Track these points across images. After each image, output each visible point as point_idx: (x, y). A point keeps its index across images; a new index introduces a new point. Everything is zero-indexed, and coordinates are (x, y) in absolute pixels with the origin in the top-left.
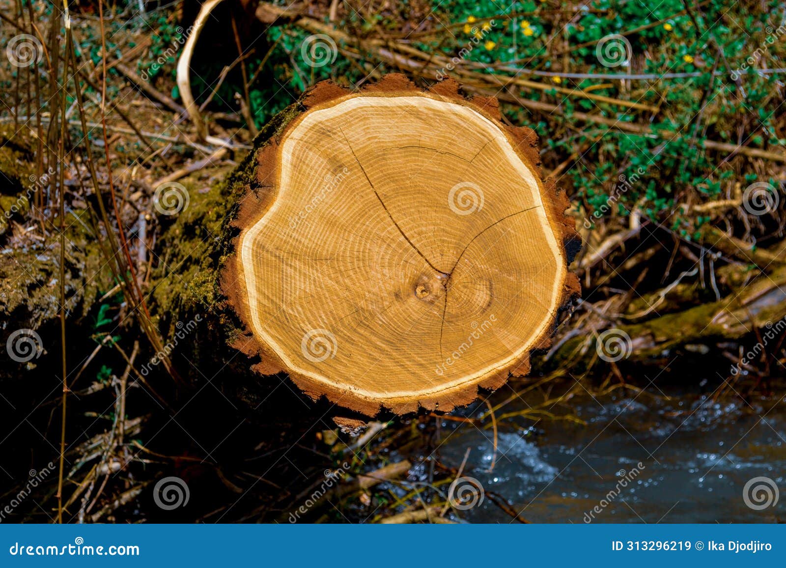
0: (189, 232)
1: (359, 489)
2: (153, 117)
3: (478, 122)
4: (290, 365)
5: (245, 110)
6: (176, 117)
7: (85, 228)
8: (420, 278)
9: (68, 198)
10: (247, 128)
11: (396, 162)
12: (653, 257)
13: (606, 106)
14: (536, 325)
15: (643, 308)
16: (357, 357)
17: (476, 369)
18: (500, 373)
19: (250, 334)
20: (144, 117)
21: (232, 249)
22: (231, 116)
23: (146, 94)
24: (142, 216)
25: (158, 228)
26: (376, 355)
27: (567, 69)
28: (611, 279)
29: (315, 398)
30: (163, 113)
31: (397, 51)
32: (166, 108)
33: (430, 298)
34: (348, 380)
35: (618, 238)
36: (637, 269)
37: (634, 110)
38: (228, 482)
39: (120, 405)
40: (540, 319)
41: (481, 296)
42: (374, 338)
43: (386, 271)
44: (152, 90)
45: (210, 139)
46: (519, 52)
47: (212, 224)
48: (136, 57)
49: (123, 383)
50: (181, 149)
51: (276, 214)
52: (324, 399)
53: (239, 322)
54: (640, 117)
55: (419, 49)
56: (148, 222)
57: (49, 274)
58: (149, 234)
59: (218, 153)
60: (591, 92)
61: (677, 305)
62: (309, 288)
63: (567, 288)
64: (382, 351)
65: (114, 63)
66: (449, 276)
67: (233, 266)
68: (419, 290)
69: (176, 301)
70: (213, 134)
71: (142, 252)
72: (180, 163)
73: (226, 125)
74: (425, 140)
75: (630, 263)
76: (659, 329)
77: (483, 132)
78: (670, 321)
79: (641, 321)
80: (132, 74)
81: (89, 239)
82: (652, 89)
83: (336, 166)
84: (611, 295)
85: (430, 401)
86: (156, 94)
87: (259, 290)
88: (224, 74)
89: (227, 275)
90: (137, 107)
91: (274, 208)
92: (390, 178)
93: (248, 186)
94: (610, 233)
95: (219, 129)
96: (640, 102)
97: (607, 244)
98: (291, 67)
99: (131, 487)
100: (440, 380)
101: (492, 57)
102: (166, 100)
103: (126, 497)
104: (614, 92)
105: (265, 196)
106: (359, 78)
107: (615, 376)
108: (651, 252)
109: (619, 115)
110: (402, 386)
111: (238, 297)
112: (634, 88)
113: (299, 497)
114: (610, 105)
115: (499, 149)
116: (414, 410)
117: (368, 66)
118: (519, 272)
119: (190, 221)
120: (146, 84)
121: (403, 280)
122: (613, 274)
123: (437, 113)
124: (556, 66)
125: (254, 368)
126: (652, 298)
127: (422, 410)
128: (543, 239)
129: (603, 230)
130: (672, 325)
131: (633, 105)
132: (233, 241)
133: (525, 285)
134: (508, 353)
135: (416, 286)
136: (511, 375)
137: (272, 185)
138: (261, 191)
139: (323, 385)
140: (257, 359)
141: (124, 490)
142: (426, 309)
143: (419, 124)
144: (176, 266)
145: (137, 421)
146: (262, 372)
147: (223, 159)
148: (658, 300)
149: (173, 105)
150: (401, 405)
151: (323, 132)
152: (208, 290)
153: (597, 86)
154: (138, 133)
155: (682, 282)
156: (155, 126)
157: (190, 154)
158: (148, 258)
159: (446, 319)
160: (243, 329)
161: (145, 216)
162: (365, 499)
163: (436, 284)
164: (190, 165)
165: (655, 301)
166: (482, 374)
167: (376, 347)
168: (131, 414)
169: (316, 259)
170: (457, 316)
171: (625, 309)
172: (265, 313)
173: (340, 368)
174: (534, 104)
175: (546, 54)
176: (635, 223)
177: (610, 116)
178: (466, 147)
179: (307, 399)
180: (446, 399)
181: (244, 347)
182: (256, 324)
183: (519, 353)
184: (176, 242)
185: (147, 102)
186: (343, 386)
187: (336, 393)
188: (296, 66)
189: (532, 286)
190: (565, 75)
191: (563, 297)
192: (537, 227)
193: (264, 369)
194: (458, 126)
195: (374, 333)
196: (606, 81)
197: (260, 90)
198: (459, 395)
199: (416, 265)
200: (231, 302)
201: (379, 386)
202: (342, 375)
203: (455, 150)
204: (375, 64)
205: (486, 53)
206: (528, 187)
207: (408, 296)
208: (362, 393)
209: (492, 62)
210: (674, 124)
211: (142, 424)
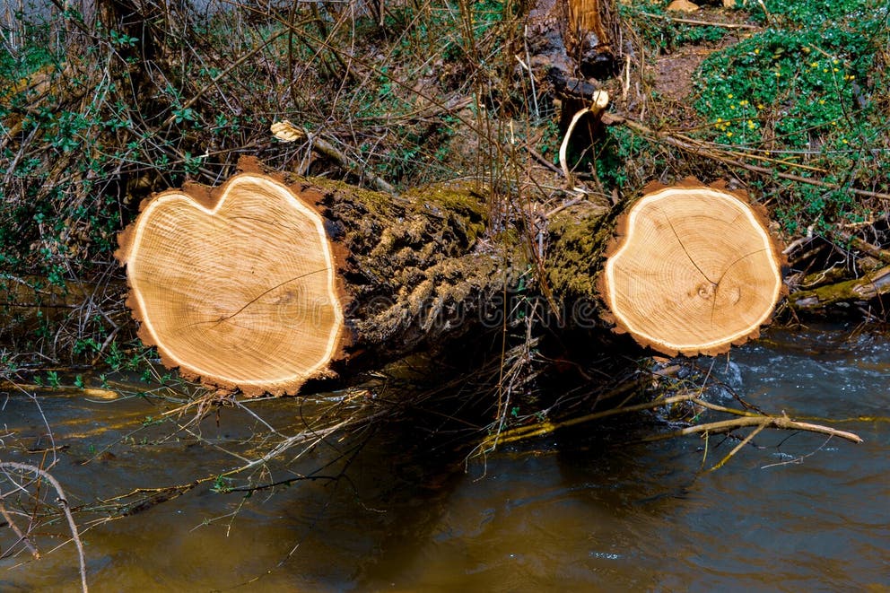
0: (570, 246)
1: (652, 379)
2: (544, 175)
3: (735, 203)
4: (632, 329)
5: (594, 172)
6: (556, 174)
7: (513, 239)
8: (701, 285)
9: (504, 223)
10: (594, 180)
11: (691, 224)
12: (819, 252)
13: (795, 168)
14: (763, 312)
15: (812, 281)
16: (666, 326)
17: (730, 334)
18: (743, 338)
19: (611, 312)
20: (540, 176)
21: (602, 268)
22: (586, 174)
23: (540, 162)
24: (541, 232)
25: (549, 239)
26: (677, 325)
27: (773, 147)
28: (794, 264)
29: (644, 347)
30: (550, 172)
31: (678, 138)
32: (551, 169)
33: (706, 296)
34: (661, 338)
35: (799, 242)
36: (809, 259)
37: (811, 170)
38: (585, 375)
39: (529, 332)
40: (766, 309)
41: (734, 296)
42: (676, 317)
43: (683, 282)
44: (543, 160)
45: (575, 189)
46: (746, 138)
47: (585, 246)
48: (536, 142)
49: (530, 320)
50: (560, 193)
51: (626, 251)
52: (648, 347)
53: (604, 305)
54: (814, 174)
55: (689, 137)
56: (544, 235)
57: (497, 266)
58: (545, 241)
59: (580, 197)
60: (786, 161)
61: (833, 280)
62: (643, 289)
63: (781, 292)
64: (681, 323)
65: (524, 145)
66: (717, 285)
67: (603, 277)
68: (701, 292)
69: (565, 284)
70: (576, 184)
71: (541, 251)
72: (559, 201)
73: (583, 179)
74: (706, 213)
75: (806, 256)
76: (821, 294)
77: (738, 209)
78: (827, 289)
79: (811, 288)
80: (533, 151)
81: (514, 244)
82: (823, 158)
83: (659, 226)
84: (794, 273)
85: (705, 350)
86: (546, 162)
87: (616, 290)
88: (583, 154)
89: (600, 282)
90: (535, 169)
91: (625, 247)
92: (687, 232)
93: (612, 236)
94: (795, 239)
95: (579, 182)
96: (816, 166)
97: (793, 245)
98: (619, 148)
99: (532, 373)
100: (710, 339)
101: (730, 142)
102: (551, 165)
103: (529, 378)
104: (800, 161)
105: (620, 241)
106: (656, 153)
107: (794, 319)
108: (818, 249)
109: (803, 173)
110: (690, 342)
111: (605, 293)
112: (812, 157)
113: (621, 382)
114: (798, 167)
115: (746, 218)
116: (696, 354)
117: (661, 146)
118: (755, 283)
119: (571, 241)
120: (540, 157)
121: (692, 286)
122: (796, 261)
123: (714, 199)
124: (767, 145)
125: (612, 330)
126: (818, 276)
127: (700, 355)
128: (769, 266)
129: (790, 238)
130: (829, 291)
131: (812, 168)
132: (603, 264)
133: (758, 290)
134: (748, 326)
135: (699, 289)
136: (749, 338)
137: (624, 235)
138: (618, 238)
139: (648, 340)
140: (615, 325)
141: (528, 375)
142: (705, 301)
143: (704, 204)
144: (561, 263)
145: (536, 339)
146: (617, 332)
147: (582, 199)
148: (821, 276)
149: (555, 168)
150: (689, 352)
151: (652, 208)
152: (589, 286)
153: (790, 157)
154: (537, 185)
155: (835, 267)
156: (545, 179)
157: (564, 196)
158: (544, 255)
159: (715, 307)
160: (608, 309)
161: (542, 232)
162: (655, 385)
163: (710, 289)
164: (564, 203)
165: (819, 278)
166: (733, 337)
167: (677, 321)
168: (533, 336)
169: (646, 274)
170: (720, 306)
171: (801, 282)
172: (619, 302)
173: (658, 332)
174: (754, 168)
175: (762, 139)
176: (810, 234)
177: (797, 174)
178: (728, 217)
179: (640, 347)
180: (714, 350)
181: (608, 319)
182: (614, 307)
183: (755, 326)
184: (562, 249)
185: (540, 166)
186: (659, 341)
187: (655, 344)
188: (621, 146)
189: (763, 292)
190: (772, 151)
191: (779, 298)
192: (767, 260)
193: (618, 331)
194: (724, 205)
195: (677, 314)
196: (795, 155)
197: (601, 159)
198: (721, 348)
199: (700, 279)
200: (601, 296)
201: (678, 341)
202: (658, 335)
203: (722, 218)
204: (665, 146)
205: (727, 139)
206: (762, 238)
207: (695, 295)
208: (669, 345)
209: (731, 144)
210: (835, 179)
211: (539, 341)
